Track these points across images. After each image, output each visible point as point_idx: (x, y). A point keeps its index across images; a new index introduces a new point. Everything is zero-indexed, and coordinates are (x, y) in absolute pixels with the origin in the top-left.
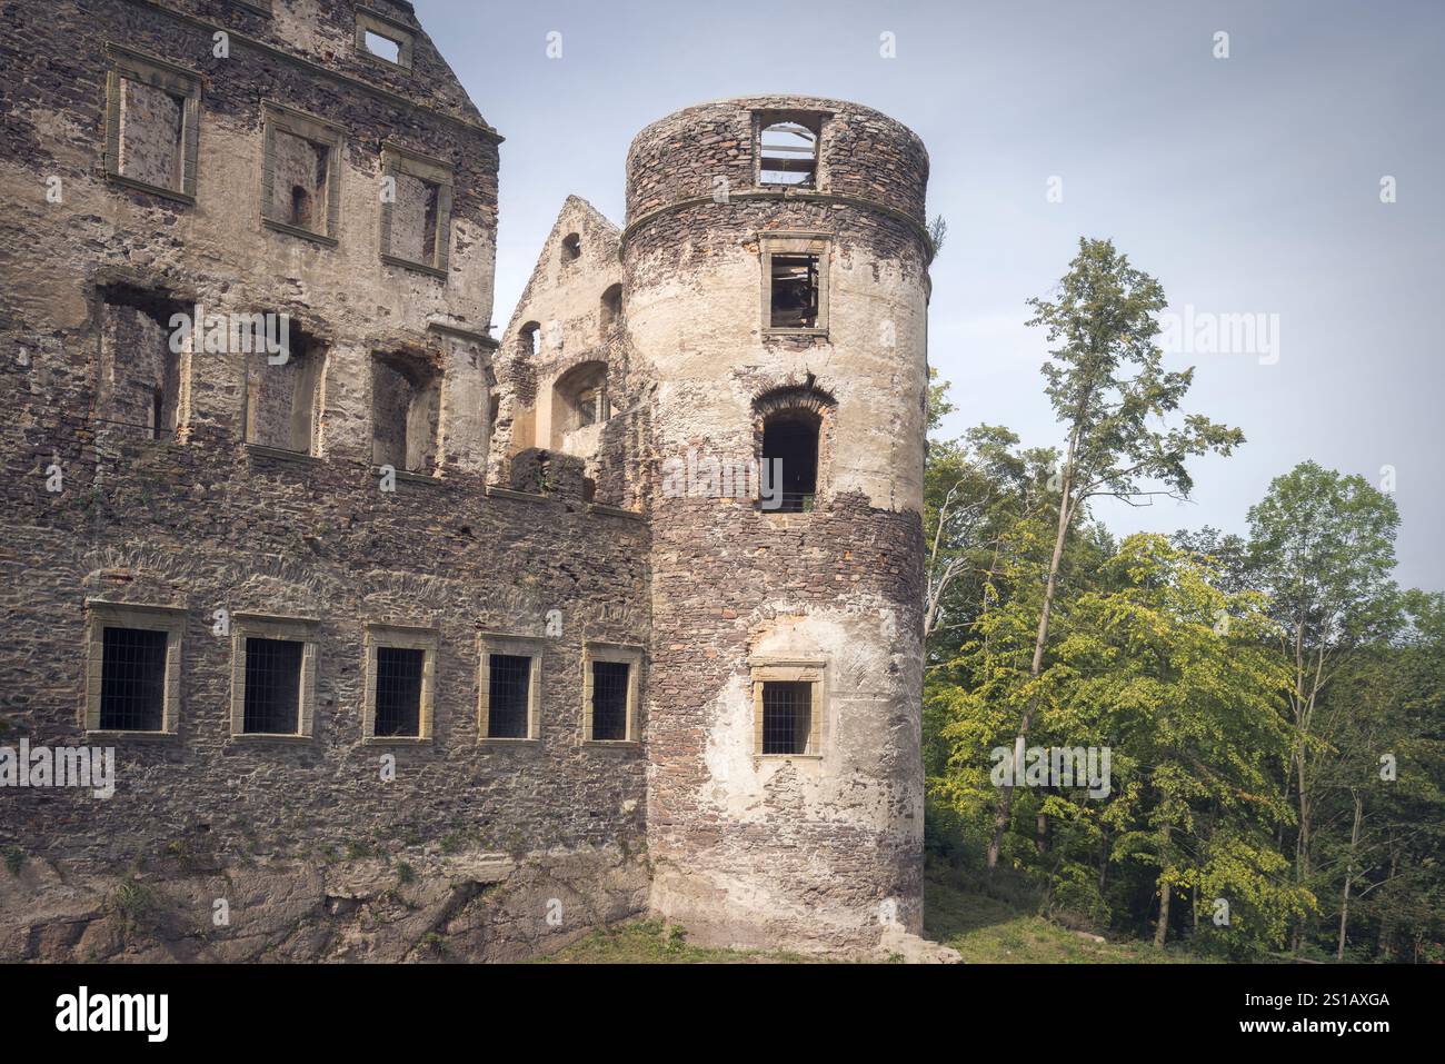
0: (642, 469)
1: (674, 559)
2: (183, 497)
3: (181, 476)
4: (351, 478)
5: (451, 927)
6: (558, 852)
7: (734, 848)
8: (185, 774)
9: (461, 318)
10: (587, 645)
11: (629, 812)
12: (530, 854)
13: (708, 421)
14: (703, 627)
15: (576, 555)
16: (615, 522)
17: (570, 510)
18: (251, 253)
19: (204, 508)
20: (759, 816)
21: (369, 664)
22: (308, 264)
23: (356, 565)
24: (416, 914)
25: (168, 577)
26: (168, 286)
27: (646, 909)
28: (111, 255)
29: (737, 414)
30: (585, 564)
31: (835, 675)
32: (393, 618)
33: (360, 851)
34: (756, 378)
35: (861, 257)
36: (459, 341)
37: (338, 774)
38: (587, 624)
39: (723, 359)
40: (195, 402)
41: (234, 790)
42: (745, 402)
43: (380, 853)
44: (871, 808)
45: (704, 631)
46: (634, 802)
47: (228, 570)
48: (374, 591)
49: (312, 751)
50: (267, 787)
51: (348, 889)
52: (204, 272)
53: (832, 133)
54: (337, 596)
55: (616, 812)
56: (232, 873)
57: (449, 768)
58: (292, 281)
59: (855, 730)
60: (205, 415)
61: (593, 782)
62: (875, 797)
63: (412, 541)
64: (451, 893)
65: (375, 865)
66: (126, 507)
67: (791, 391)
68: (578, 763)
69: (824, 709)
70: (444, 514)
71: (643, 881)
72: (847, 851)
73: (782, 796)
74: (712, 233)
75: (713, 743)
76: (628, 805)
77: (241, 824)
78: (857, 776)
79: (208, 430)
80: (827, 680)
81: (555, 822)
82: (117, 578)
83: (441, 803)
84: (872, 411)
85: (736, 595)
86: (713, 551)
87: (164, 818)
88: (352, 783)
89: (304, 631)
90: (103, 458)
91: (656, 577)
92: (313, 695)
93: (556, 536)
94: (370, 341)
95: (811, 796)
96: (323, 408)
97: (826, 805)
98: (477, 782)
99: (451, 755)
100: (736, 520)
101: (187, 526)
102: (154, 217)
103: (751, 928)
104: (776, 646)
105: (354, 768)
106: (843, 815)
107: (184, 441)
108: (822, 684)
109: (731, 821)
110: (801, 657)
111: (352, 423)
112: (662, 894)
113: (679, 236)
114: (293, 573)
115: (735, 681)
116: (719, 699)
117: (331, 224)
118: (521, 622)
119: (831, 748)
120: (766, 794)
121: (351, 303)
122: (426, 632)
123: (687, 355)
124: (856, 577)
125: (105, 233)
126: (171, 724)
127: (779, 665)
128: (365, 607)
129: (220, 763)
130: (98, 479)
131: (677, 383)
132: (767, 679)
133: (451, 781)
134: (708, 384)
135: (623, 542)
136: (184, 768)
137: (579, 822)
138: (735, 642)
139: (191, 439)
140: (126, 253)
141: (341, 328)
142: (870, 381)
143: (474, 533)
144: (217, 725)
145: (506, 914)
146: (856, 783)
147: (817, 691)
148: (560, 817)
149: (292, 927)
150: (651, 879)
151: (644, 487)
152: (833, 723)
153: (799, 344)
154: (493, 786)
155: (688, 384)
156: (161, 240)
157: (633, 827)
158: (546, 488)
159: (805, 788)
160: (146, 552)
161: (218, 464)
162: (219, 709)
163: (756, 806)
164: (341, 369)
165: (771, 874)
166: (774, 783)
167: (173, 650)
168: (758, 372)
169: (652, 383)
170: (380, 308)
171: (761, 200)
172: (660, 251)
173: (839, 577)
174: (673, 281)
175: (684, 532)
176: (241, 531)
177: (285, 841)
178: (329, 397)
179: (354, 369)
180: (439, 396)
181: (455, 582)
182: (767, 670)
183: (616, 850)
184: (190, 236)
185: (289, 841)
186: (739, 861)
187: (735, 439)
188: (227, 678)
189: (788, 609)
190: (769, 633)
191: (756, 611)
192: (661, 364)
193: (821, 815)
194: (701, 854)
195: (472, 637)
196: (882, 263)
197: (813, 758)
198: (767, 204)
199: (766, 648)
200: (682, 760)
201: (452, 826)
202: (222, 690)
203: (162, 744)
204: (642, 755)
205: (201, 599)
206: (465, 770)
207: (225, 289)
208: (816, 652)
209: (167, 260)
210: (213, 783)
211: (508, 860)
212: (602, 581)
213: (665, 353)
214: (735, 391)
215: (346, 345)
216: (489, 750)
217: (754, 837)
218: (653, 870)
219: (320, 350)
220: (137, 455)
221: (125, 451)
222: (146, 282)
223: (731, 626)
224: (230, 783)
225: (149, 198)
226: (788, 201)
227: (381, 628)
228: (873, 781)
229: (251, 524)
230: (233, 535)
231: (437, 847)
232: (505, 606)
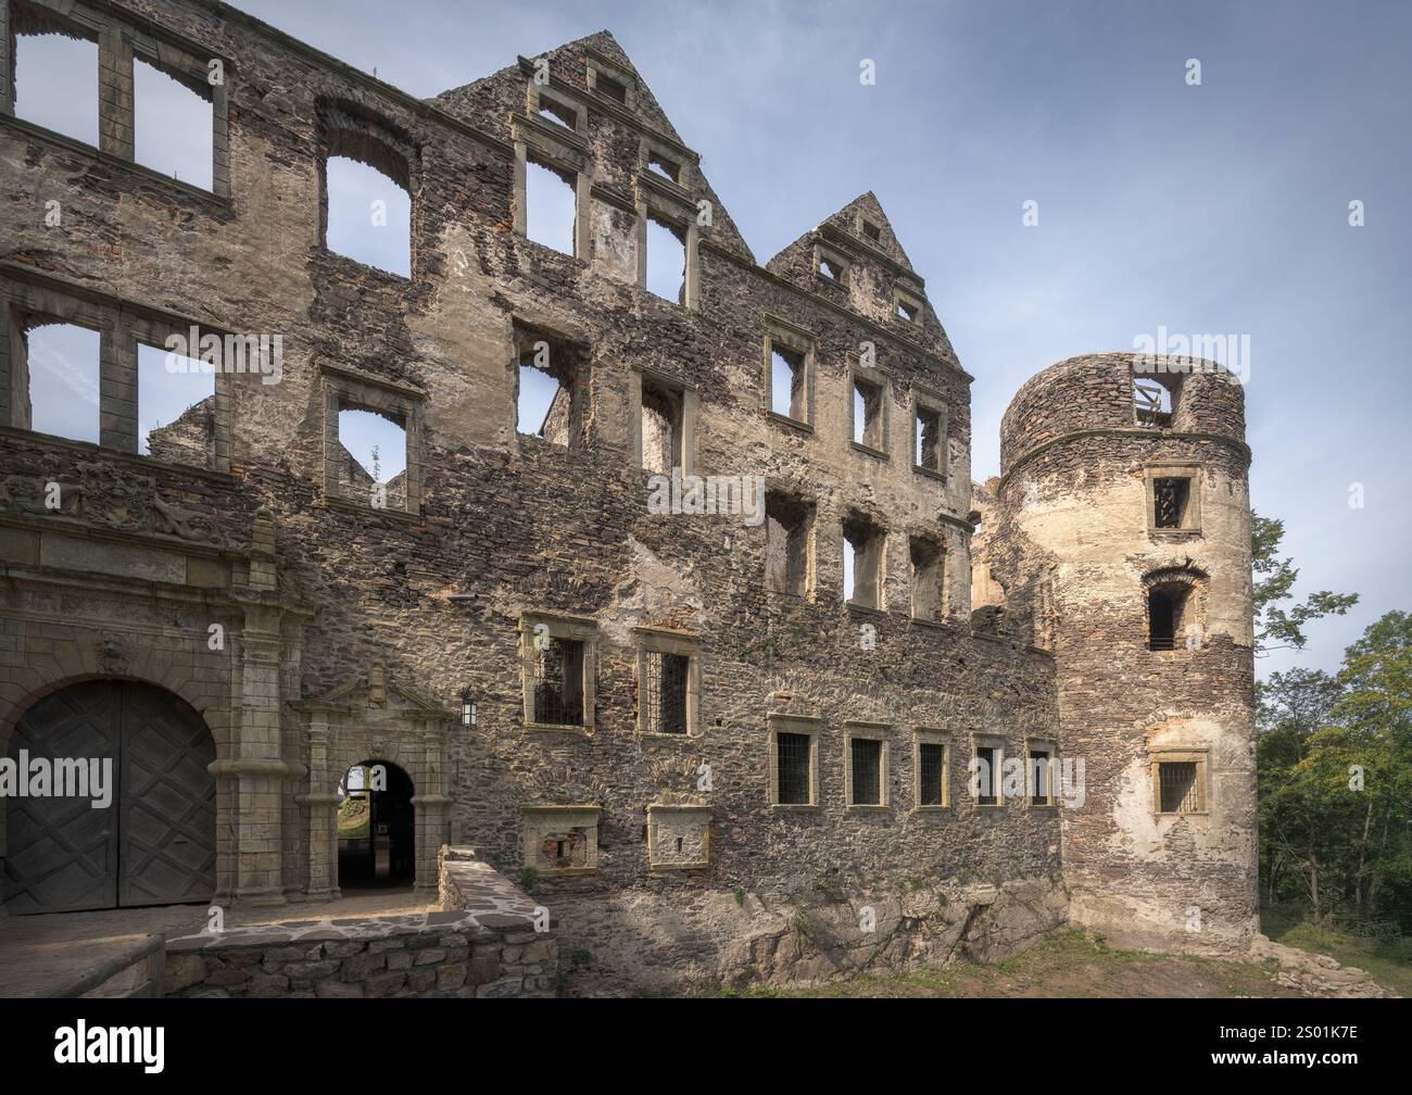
0: (1048, 622)
1: (1079, 682)
2: (815, 640)
3: (813, 625)
4: (902, 625)
5: (969, 936)
6: (1018, 883)
7: (1141, 880)
8: (824, 834)
9: (954, 511)
10: (1027, 740)
11: (1053, 854)
12: (1004, 884)
13: (1106, 589)
14: (1107, 726)
15: (1019, 678)
16: (1036, 656)
17: (1014, 648)
18: (844, 467)
19: (826, 648)
20: (1160, 857)
21: (916, 754)
22: (874, 474)
23: (907, 686)
24: (952, 927)
25: (810, 697)
26: (801, 492)
27: (1068, 920)
28: (770, 471)
29: (1130, 585)
30: (1023, 684)
31: (1216, 757)
32: (927, 723)
33: (917, 885)
34: (1144, 561)
35: (1221, 478)
36: (954, 527)
37: (903, 832)
38: (1026, 725)
39: (1117, 549)
40: (819, 574)
41: (849, 844)
42: (1136, 577)
43: (928, 886)
44: (1242, 851)
45: (1108, 730)
46: (1055, 847)
47: (841, 691)
48: (916, 704)
49: (887, 816)
50: (866, 842)
51: (914, 912)
52: (820, 481)
53: (1194, 384)
54: (897, 709)
55: (1045, 855)
56: (853, 901)
57: (960, 827)
58: (866, 486)
59: (1231, 795)
60: (824, 583)
61: (1034, 834)
62: (1243, 843)
63: (934, 669)
64: (967, 913)
65: (926, 894)
66: (786, 647)
67: (1172, 570)
68: (1025, 821)
69: (1208, 780)
70: (950, 650)
71: (1064, 901)
72: (1227, 882)
73: (1178, 842)
74: (1103, 463)
75: (1119, 805)
76: (1052, 849)
77: (854, 868)
78: (1233, 827)
79: (826, 593)
80: (1210, 761)
81: (1016, 862)
82: (782, 697)
83: (957, 850)
84: (1233, 581)
85: (1135, 705)
86: (1115, 676)
87: (814, 864)
88: (910, 838)
89: (882, 733)
90: (772, 614)
91: (1061, 694)
92: (889, 777)
93: (1007, 665)
94: (909, 528)
95: (1200, 841)
96: (884, 576)
97: (1212, 848)
98: (975, 835)
99: (960, 818)
100: (1132, 656)
101: (817, 661)
102: (792, 443)
103: (1159, 937)
104: (1170, 739)
105: (911, 827)
106: (1224, 855)
107: (812, 601)
108: (1205, 764)
109: (1137, 860)
110: (1190, 746)
111: (901, 587)
112: (1081, 911)
113: (1072, 463)
114: (874, 693)
115: (1137, 762)
116: (1124, 775)
117: (885, 444)
118: (993, 724)
119: (1214, 807)
120: (1166, 841)
121: (897, 501)
122: (945, 732)
123: (1084, 547)
124: (1226, 691)
125: (766, 454)
126: (815, 800)
127: (1173, 751)
128: (912, 716)
129: (842, 827)
130: (770, 629)
131: (1076, 564)
132: (1162, 761)
133: (961, 835)
134: (1105, 565)
135: (1042, 670)
136: (823, 830)
137: (1028, 862)
138: (1135, 737)
139: (817, 599)
140: (778, 469)
141: (895, 520)
142: (1230, 561)
143: (966, 663)
144: (839, 799)
145: (997, 926)
146: (1232, 832)
147: (1202, 768)
148: (1017, 858)
149: (888, 939)
150: (1069, 900)
151: (1051, 635)
152: (1215, 791)
153: (1176, 539)
154: (982, 838)
155: (1087, 565)
156: (797, 459)
157: (1055, 864)
158: (1001, 633)
159: (1195, 836)
160: (797, 679)
161: (833, 616)
162: (839, 788)
163: (1158, 849)
164: (894, 550)
165: (1171, 898)
166: (1171, 833)
167: (814, 747)
168: (1146, 558)
169: (1052, 565)
170: (913, 504)
171: (1143, 438)
172: (1055, 475)
173: (1215, 692)
174: (1071, 497)
175: (1086, 664)
176: (846, 664)
177: (878, 879)
178: (889, 568)
179: (901, 549)
180: (943, 568)
181: (957, 697)
182: (1162, 755)
183: (1047, 880)
184: (812, 456)
185: (879, 878)
186: (1145, 889)
187: (1130, 601)
188: (842, 766)
189: (1177, 714)
190: (1163, 731)
191: (1151, 716)
192: (1059, 551)
193: (1209, 856)
194: (1112, 883)
195: (967, 735)
196: (1234, 482)
197: (1201, 815)
198: (1149, 442)
199: (1162, 739)
200: (1095, 817)
201: (963, 866)
202: (840, 775)
203: (811, 813)
204: (1057, 815)
205: (827, 711)
206: (968, 828)
207: (831, 493)
208: (1200, 742)
209: (800, 473)
210: (839, 839)
211: (993, 889)
212: (1033, 696)
213: (1063, 544)
214: (1128, 569)
215: (896, 532)
216: (979, 813)
217: (1156, 872)
218: (1070, 893)
219: (881, 536)
220: (789, 611)
221: (783, 609)
222: (790, 490)
223: (1132, 726)
224: (847, 839)
225: (789, 428)
226: (1166, 439)
227: (922, 730)
228: (1243, 830)
229: (851, 658)
230: (842, 667)
231: (956, 881)
232: (983, 714)
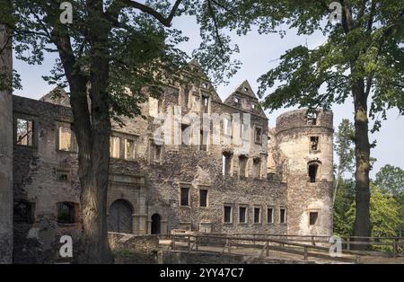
0: (286, 175)
1: (293, 191)
2: (232, 185)
4: (251, 180)
9: (264, 152)
10: (279, 207)
13: (299, 167)
15: (278, 191)
16: (282, 184)
17: (277, 183)
19: (235, 187)
21: (253, 211)
23: (252, 195)
25: (231, 198)
26: (230, 151)
31: (322, 211)
34: (308, 159)
35: (325, 137)
36: (263, 155)
38: (279, 203)
39: (302, 156)
40: (233, 169)
42: (306, 163)
45: (299, 204)
47: (237, 196)
48: (254, 199)
49: (247, 225)
50: (242, 231)
54: (250, 200)
59: (325, 221)
63: (258, 190)
66: (226, 187)
67: (314, 161)
68: (279, 227)
69: (320, 217)
70: (262, 185)
74: (299, 133)
75: (301, 223)
82: (225, 198)
84: (327, 164)
85: (305, 197)
86: (300, 190)
89: (246, 206)
91: (288, 194)
93: (275, 188)
94: (253, 157)
96: (247, 169)
99: (263, 226)
100: (304, 184)
101: (233, 190)
105: (252, 228)
108: (320, 213)
110: (317, 208)
111: (251, 171)
113: (293, 133)
115: (305, 212)
116: (302, 216)
118: (272, 203)
119: (322, 224)
122: (260, 205)
123: (295, 155)
124: (325, 194)
126: (232, 221)
127: (312, 209)
128: (253, 202)
129: (237, 228)
131: (293, 160)
132: (310, 212)
133: (263, 230)
134: (299, 160)
135: (284, 188)
136: (233, 228)
138: (305, 206)
139: (233, 175)
141: (250, 155)
142: (327, 159)
143: (265, 188)
151: (286, 178)
152: (322, 219)
153: (316, 153)
158: (274, 180)
159: (317, 231)
160: (229, 194)
161: (236, 179)
162: (237, 219)
164: (250, 162)
166: (312, 230)
167: (232, 209)
169: (287, 160)
170: (254, 151)
172: (289, 136)
173: (322, 194)
174: (292, 141)
175: (294, 186)
180: (261, 165)
181: (263, 197)
187: (304, 170)
188: (237, 214)
189: (314, 200)
190: (311, 204)
191: (308, 200)
195: (265, 206)
198: (309, 128)
199: (310, 207)
200: (295, 226)
203: (231, 225)
204: (287, 225)
205: (235, 201)
209: (230, 147)
212: (281, 195)
213: (290, 154)
214: (304, 161)
215: (250, 158)
216: (268, 225)
219: (247, 159)
220: (227, 179)
223: (304, 203)
227: (255, 205)
229: (240, 189)
230: (238, 191)
232: (269, 200)
